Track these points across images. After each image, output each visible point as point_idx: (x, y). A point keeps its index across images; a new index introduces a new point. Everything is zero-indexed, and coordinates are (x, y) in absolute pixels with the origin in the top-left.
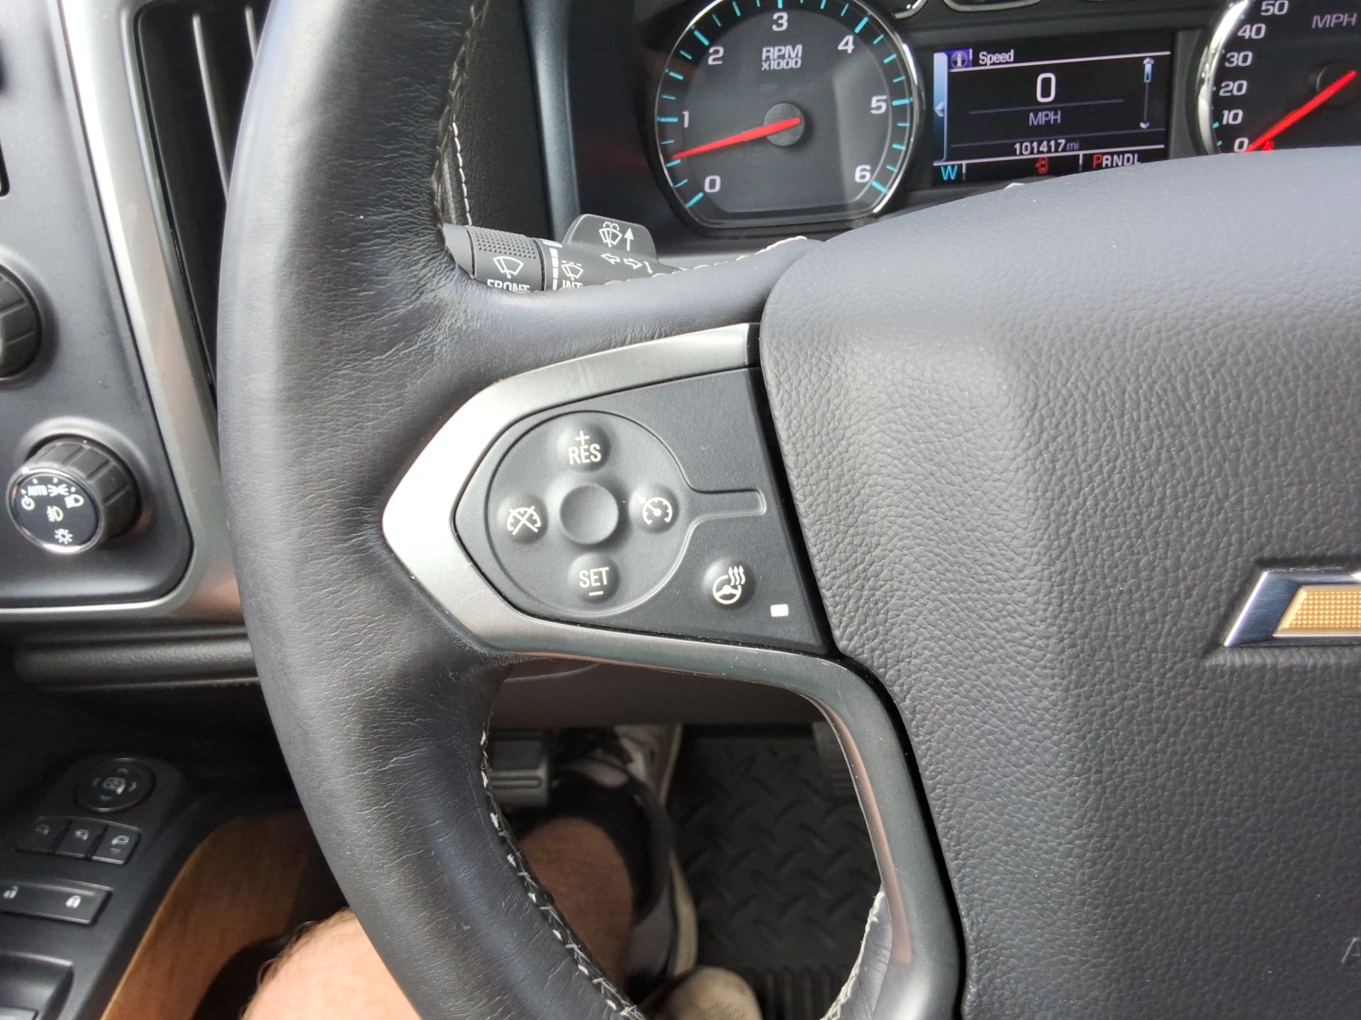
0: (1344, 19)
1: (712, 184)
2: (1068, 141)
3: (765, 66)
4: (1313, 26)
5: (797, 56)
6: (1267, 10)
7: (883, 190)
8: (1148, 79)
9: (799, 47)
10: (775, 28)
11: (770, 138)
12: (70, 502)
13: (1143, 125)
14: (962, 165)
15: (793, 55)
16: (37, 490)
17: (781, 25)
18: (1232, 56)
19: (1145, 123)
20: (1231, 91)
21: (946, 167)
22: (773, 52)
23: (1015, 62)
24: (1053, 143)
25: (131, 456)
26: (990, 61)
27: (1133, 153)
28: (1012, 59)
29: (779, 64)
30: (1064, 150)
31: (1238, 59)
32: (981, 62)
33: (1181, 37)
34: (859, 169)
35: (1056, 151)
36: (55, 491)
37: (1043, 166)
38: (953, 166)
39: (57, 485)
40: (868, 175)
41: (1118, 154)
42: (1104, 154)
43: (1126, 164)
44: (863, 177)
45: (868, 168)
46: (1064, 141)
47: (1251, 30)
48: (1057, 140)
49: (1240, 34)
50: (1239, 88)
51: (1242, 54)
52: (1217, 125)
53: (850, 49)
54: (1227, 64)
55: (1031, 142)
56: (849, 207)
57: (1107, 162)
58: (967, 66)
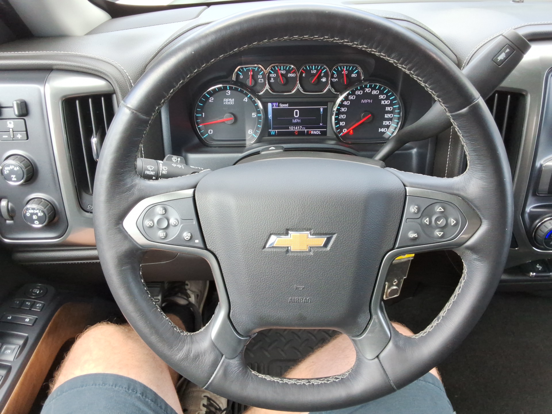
0: (369, 101)
1: (211, 132)
3: (224, 103)
4: (362, 102)
5: (233, 101)
6: (350, 98)
7: (255, 137)
8: (322, 113)
9: (233, 99)
10: (227, 94)
11: (225, 122)
12: (39, 214)
13: (321, 124)
14: (276, 131)
15: (232, 101)
16: (32, 211)
17: (229, 94)
18: (342, 109)
20: (342, 117)
21: (272, 131)
22: (227, 100)
23: (288, 107)
24: (299, 127)
25: (54, 203)
26: (282, 106)
27: (319, 131)
29: (228, 103)
30: (302, 129)
33: (329, 104)
34: (249, 130)
35: (300, 129)
36: (35, 211)
37: (296, 133)
39: (36, 210)
40: (252, 132)
41: (315, 131)
42: (312, 131)
43: (317, 133)
44: (250, 133)
45: (252, 130)
46: (301, 127)
47: (346, 103)
48: (300, 126)
49: (343, 103)
50: (344, 117)
51: (344, 108)
52: (338, 125)
53: (246, 100)
54: (340, 111)
55: (293, 127)
56: (247, 140)
57: (312, 132)
58: (277, 107)
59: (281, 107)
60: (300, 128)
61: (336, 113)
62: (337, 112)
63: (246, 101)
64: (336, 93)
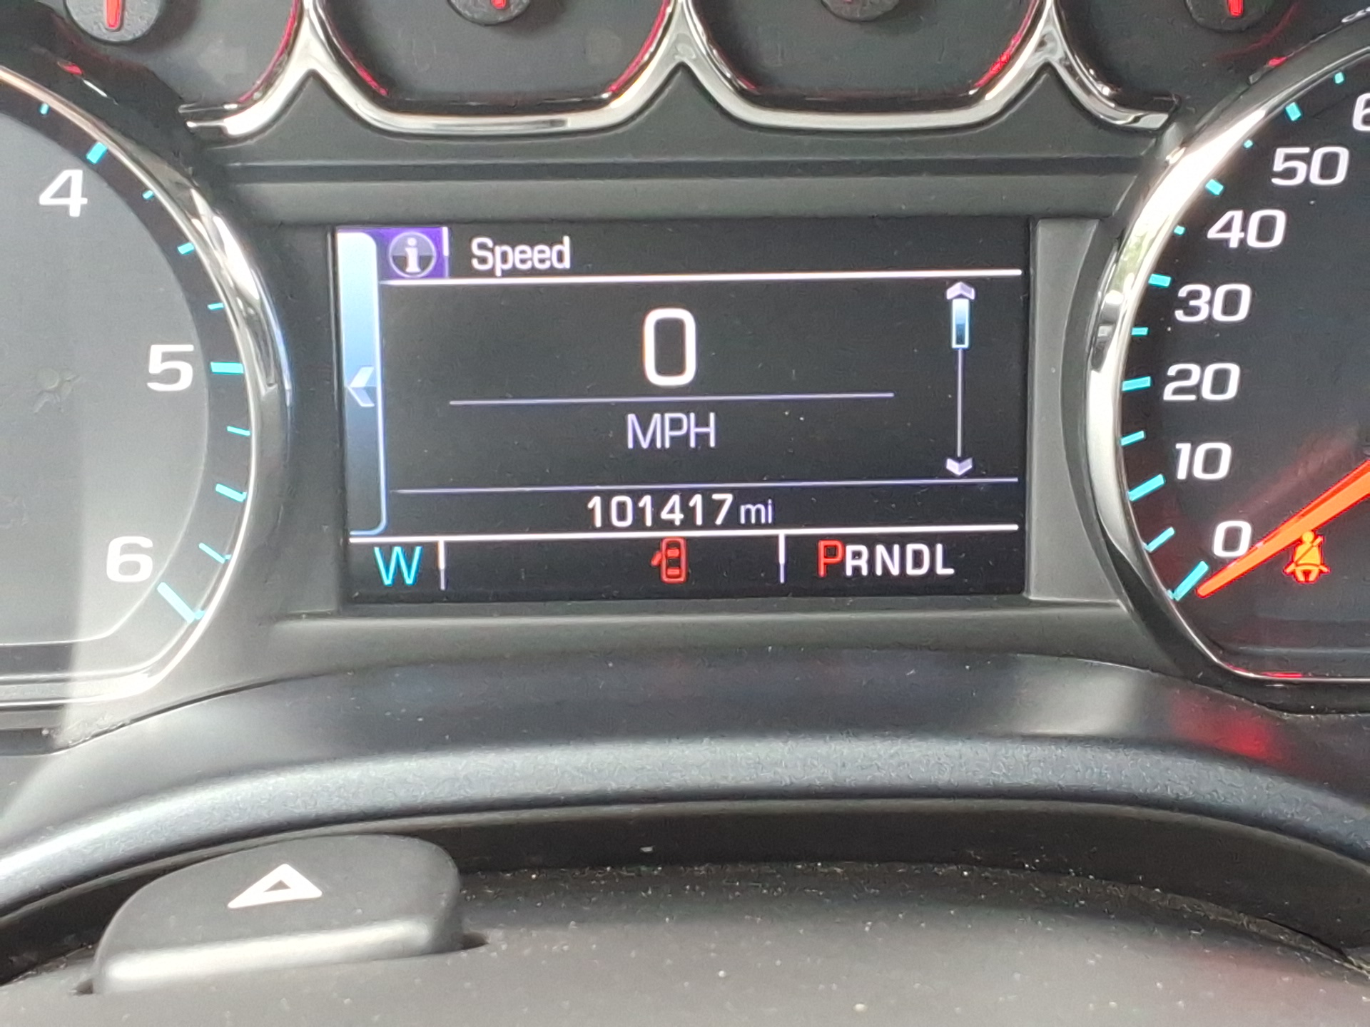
2: (741, 497)
6: (1290, 173)
7: (188, 615)
8: (960, 341)
13: (952, 465)
14: (434, 546)
18: (1196, 295)
19: (959, 460)
20: (1196, 389)
21: (387, 550)
23: (575, 270)
24: (697, 500)
26: (503, 264)
27: (930, 540)
28: (567, 264)
30: (732, 521)
31: (1211, 303)
32: (475, 263)
33: (1045, 235)
34: (116, 544)
35: (709, 523)
37: (674, 563)
38: (408, 549)
40: (146, 563)
41: (888, 541)
42: (848, 540)
43: (910, 571)
44: (133, 568)
45: (146, 542)
46: (729, 498)
47: (1244, 228)
48: (706, 494)
49: (1213, 233)
50: (1220, 382)
51: (1222, 290)
52: (1158, 481)
53: (76, 204)
54: (1180, 315)
55: (636, 496)
56: (81, 658)
57: (854, 560)
58: (437, 273)
59: (491, 274)
60: (711, 508)
61: (1134, 342)
62: (1143, 331)
63: (75, 212)
64: (1124, 118)
